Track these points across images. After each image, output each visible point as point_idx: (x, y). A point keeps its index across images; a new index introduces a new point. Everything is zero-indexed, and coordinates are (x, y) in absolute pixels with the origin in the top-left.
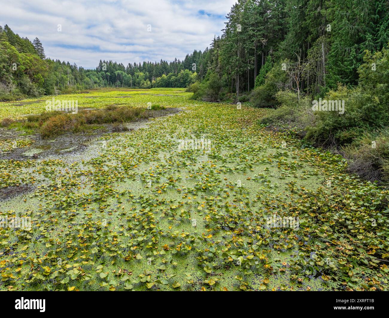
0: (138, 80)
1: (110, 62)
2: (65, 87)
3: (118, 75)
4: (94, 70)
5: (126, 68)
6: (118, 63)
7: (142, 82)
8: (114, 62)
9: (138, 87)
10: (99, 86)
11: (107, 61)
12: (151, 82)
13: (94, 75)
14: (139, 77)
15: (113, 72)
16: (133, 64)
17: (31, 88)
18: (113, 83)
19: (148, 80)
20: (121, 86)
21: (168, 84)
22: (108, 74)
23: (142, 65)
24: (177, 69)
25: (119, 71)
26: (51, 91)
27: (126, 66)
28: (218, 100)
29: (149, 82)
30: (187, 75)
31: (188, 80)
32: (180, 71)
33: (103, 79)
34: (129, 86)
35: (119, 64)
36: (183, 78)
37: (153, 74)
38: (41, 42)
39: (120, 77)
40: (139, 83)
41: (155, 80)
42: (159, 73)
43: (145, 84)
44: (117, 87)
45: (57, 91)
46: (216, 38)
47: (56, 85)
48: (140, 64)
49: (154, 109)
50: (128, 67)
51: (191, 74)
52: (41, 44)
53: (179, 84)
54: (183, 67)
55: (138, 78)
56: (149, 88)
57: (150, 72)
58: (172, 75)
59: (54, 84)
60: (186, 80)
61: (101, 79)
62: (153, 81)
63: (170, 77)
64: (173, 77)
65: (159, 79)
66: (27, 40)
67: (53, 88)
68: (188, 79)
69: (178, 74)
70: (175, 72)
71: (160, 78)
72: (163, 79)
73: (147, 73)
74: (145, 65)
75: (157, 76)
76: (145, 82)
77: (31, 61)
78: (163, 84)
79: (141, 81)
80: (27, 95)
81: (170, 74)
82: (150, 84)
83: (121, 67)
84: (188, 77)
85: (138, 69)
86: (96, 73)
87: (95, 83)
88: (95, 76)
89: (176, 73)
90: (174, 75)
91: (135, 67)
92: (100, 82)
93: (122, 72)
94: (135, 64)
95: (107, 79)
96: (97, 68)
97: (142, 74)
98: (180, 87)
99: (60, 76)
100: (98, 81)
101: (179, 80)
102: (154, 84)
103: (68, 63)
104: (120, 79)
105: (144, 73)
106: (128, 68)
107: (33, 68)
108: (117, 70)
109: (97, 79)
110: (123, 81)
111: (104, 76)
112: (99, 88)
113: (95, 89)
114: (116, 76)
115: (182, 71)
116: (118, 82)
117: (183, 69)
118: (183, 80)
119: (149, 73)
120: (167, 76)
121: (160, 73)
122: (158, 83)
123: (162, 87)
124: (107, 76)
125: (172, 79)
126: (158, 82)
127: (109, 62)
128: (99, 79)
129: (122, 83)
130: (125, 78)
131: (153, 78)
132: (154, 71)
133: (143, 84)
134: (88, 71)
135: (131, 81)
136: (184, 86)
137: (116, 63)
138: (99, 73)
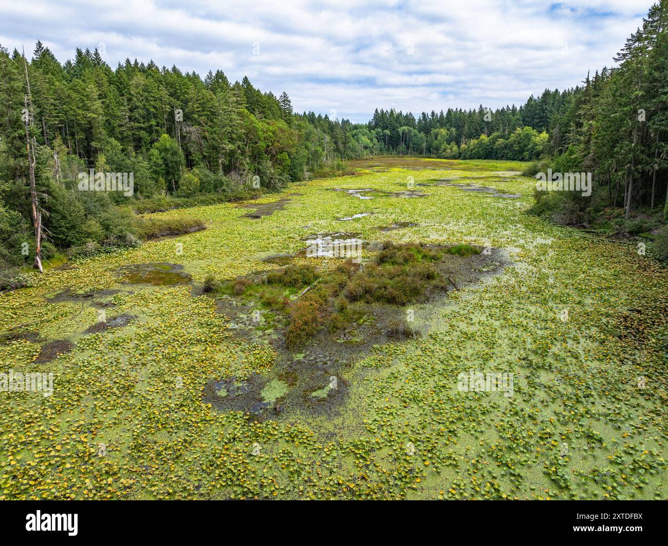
0: (436, 142)
1: (392, 112)
2: (320, 165)
3: (403, 133)
4: (366, 124)
5: (417, 121)
6: (404, 114)
7: (443, 147)
8: (397, 111)
9: (436, 154)
10: (372, 152)
11: (387, 111)
12: (459, 146)
13: (364, 135)
14: (439, 137)
15: (394, 129)
16: (430, 114)
17: (272, 178)
18: (393, 148)
19: (453, 143)
20: (407, 153)
21: (489, 154)
22: (387, 132)
23: (445, 114)
24: (509, 126)
25: (404, 127)
26: (299, 175)
27: (417, 117)
28: (584, 224)
29: (455, 148)
30: (528, 137)
31: (530, 146)
32: (515, 129)
33: (378, 141)
34: (421, 153)
35: (407, 115)
36: (519, 143)
37: (464, 133)
38: (289, 99)
39: (406, 138)
40: (437, 149)
41: (466, 144)
42: (474, 131)
43: (449, 151)
44: (400, 155)
45: (307, 174)
46: (591, 79)
47: (307, 164)
48: (442, 113)
49: (459, 253)
50: (421, 118)
51: (535, 135)
52: (289, 101)
53: (510, 154)
54: (521, 122)
55: (436, 139)
56: (454, 158)
57: (458, 128)
58: (498, 137)
59: (304, 164)
60: (526, 146)
61: (375, 140)
62: (463, 146)
63: (494, 140)
64: (501, 141)
65: (473, 142)
66: (270, 96)
67: (303, 170)
68: (529, 144)
69: (509, 134)
70: (504, 131)
71: (476, 141)
72: (481, 144)
73: (453, 129)
74: (451, 115)
75: (470, 137)
76: (449, 146)
77: (274, 133)
78: (481, 152)
79: (441, 144)
80: (266, 189)
81: (495, 134)
82: (458, 151)
83: (409, 119)
84: (529, 139)
85: (438, 121)
86: (367, 131)
87: (366, 148)
88: (366, 137)
89: (506, 133)
90: (502, 137)
91: (433, 119)
92: (373, 147)
93: (410, 128)
94: (433, 113)
95: (385, 141)
96: (370, 123)
97: (443, 131)
98: (513, 159)
99: (313, 149)
100: (371, 145)
101: (512, 145)
102: (465, 150)
103: (326, 117)
104: (406, 141)
105: (448, 130)
106: (420, 121)
107: (276, 144)
108: (401, 126)
109: (369, 141)
110: (411, 145)
111: (379, 136)
112: (371, 156)
113: (364, 160)
114: (399, 135)
115: (519, 130)
116: (402, 147)
117: (520, 126)
118: (520, 147)
119: (457, 130)
120: (488, 136)
121: (476, 129)
122: (472, 150)
123: (479, 158)
124: (384, 135)
125: (497, 143)
126: (472, 147)
127: (389, 111)
128: (371, 140)
129: (408, 148)
130: (414, 138)
131: (463, 139)
132: (466, 127)
133: (445, 150)
134: (356, 127)
135: (424, 145)
136: (520, 158)
137: (401, 114)
138: (372, 131)
